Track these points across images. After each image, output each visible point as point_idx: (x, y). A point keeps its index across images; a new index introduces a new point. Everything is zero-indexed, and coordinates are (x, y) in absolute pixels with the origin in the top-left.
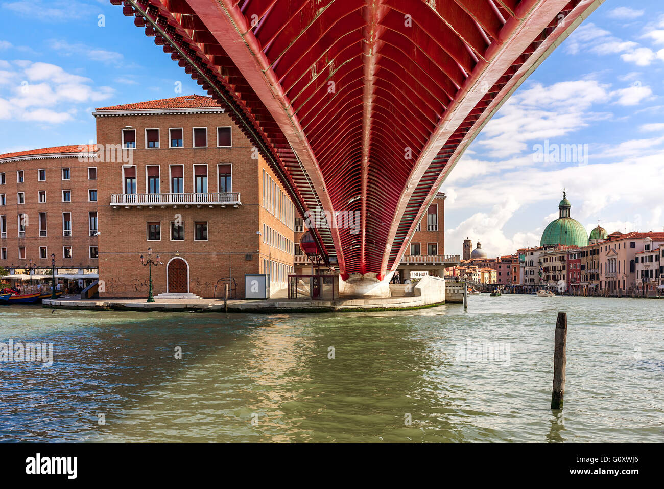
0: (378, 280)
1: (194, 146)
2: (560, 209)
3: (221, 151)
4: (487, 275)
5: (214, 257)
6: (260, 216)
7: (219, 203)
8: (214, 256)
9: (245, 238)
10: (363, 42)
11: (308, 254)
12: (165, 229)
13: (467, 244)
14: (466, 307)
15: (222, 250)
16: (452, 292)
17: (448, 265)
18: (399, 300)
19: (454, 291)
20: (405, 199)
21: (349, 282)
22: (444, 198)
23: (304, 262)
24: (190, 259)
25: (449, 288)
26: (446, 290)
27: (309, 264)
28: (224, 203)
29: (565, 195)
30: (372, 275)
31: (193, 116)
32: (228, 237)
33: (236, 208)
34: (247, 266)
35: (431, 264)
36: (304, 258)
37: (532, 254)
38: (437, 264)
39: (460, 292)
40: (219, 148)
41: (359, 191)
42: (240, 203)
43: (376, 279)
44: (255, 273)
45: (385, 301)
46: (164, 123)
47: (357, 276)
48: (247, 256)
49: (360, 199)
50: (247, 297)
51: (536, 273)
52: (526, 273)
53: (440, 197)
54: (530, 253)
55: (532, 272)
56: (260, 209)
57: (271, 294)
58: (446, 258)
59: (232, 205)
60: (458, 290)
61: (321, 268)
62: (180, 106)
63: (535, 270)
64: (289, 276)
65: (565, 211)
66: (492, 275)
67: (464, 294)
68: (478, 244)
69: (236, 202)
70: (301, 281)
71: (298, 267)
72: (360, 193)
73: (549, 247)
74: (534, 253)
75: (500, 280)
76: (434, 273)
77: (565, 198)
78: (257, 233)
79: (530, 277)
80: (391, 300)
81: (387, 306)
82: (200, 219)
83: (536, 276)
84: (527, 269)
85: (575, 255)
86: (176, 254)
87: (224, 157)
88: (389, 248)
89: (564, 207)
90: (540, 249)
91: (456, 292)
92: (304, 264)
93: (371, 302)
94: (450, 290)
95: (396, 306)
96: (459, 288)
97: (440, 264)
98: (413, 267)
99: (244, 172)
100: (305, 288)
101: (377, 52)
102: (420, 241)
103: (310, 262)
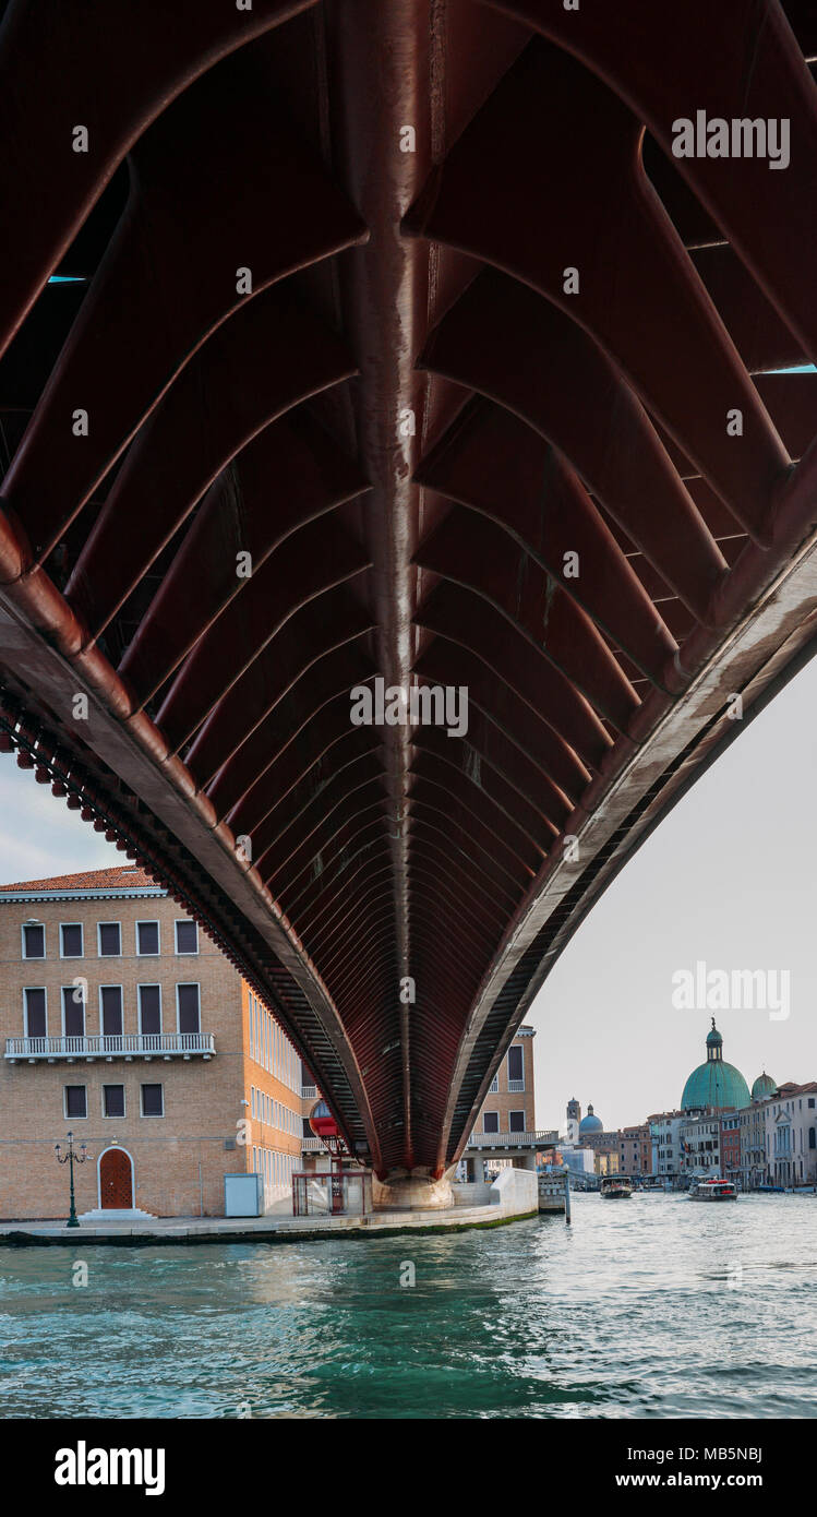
0: (434, 1180)
1: (138, 954)
2: (708, 1047)
3: (182, 961)
4: (603, 1161)
5: (173, 1145)
6: (246, 1074)
7: (179, 1051)
8: (173, 1143)
9: (223, 1112)
10: (387, 820)
11: (323, 1138)
12: (95, 1098)
13: (573, 1109)
14: (568, 1221)
15: (186, 1133)
16: (548, 1192)
17: (541, 1148)
18: (466, 1211)
19: (551, 1191)
20: (467, 1047)
21: (388, 1184)
22: (533, 1035)
23: (317, 1150)
24: (135, 1150)
25: (545, 1187)
26: (539, 1190)
27: (326, 1153)
28: (188, 1051)
29: (714, 1024)
30: (423, 1170)
31: (136, 901)
32: (196, 1110)
33: (208, 1060)
34: (227, 1160)
35: (516, 1147)
36: (316, 1144)
37: (668, 1123)
38: (524, 1147)
39: (561, 1192)
40: (179, 957)
41: (398, 1035)
42: (214, 1052)
43: (429, 1178)
44: (241, 1170)
45: (443, 1215)
46: (89, 913)
47: (400, 1174)
48: (227, 1143)
49: (399, 1047)
50: (229, 1214)
51: (675, 1155)
52: (661, 1155)
53: (525, 1033)
54: (665, 1121)
55: (670, 1154)
56: (247, 1063)
57: (267, 1206)
58: (538, 1136)
59: (201, 1056)
60: (558, 1190)
61: (344, 1159)
62: (115, 884)
63: (674, 1150)
64: (294, 1176)
65: (715, 1050)
66: (612, 1159)
67: (567, 1196)
68: (590, 1108)
69: (207, 1051)
70: (314, 1183)
71: (309, 1159)
72: (400, 1037)
73: (694, 1111)
74: (673, 1121)
75: (623, 1169)
76: (520, 1163)
77: (714, 1029)
78: (242, 1102)
79: (667, 1161)
80: (454, 1212)
81: (449, 1222)
82: (150, 1080)
83: (675, 1160)
84: (662, 1148)
85: (731, 1122)
86: (113, 1142)
87: (188, 972)
88: (447, 1125)
89: (714, 1042)
90: (680, 1114)
91: (555, 1193)
92: (318, 1153)
93: (424, 1216)
94: (545, 1190)
95: (462, 1222)
96: (558, 1186)
97: (528, 1147)
98: (487, 1154)
99: (219, 997)
100: (320, 1195)
101: (408, 833)
102: (497, 1108)
103: (327, 1149)
